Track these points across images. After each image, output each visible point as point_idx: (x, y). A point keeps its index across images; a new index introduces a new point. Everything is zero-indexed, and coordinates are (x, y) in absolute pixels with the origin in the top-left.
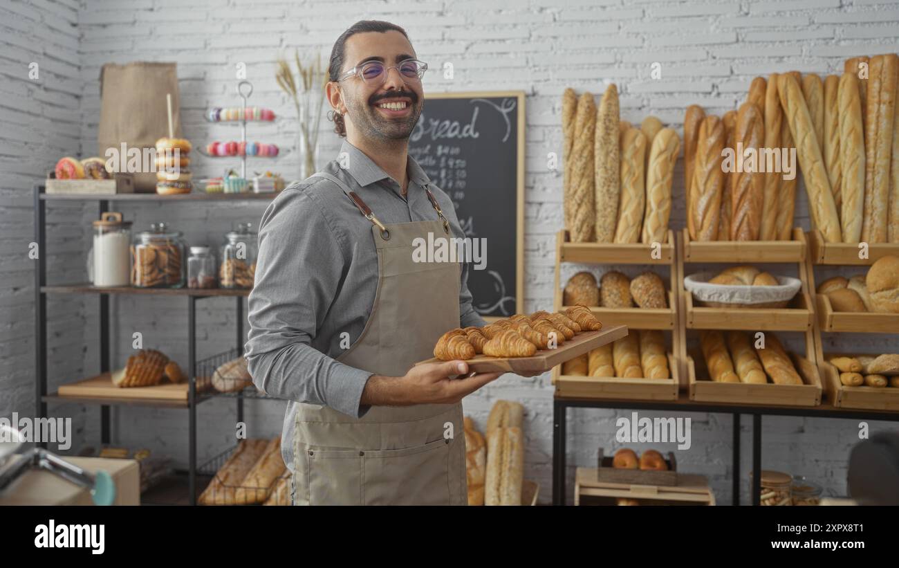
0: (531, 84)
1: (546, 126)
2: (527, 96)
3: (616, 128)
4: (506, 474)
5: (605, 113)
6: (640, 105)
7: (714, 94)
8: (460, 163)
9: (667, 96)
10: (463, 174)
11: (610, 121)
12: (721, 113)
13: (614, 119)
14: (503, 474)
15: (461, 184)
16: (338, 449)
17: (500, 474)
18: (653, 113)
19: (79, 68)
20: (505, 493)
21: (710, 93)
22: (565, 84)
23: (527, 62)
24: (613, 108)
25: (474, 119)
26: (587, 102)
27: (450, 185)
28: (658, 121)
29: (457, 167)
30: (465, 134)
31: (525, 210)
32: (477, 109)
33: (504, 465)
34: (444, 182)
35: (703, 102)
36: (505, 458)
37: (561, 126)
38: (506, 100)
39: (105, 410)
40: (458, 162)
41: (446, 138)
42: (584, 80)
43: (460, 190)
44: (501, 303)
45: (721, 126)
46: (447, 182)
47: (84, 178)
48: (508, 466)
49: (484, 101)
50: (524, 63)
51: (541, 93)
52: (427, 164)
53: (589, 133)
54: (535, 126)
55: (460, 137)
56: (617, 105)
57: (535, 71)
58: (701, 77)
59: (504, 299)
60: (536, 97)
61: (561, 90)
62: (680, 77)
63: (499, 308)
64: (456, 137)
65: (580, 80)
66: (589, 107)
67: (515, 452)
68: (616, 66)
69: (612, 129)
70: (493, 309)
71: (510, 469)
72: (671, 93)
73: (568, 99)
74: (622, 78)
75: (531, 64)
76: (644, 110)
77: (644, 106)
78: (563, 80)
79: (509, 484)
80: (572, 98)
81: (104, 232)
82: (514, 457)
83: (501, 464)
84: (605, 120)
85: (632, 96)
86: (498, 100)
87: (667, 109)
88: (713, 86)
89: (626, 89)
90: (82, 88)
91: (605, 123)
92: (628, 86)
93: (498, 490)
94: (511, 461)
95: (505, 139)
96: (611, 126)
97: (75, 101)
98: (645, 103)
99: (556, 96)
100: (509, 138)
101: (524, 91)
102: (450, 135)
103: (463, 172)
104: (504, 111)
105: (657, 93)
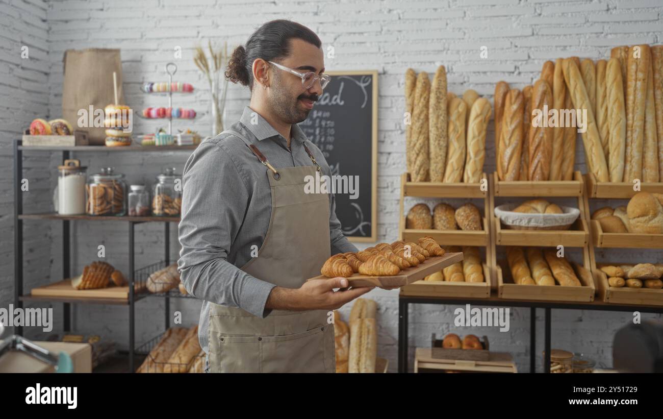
0: (383, 65)
1: (393, 96)
2: (379, 74)
3: (444, 98)
4: (364, 353)
5: (437, 87)
6: (462, 81)
7: (516, 72)
8: (330, 124)
9: (482, 75)
10: (332, 131)
11: (440, 93)
12: (521, 87)
13: (443, 91)
14: (362, 353)
15: (330, 139)
16: (242, 336)
17: (360, 353)
18: (471, 87)
19: (48, 52)
20: (363, 367)
21: (513, 73)
22: (407, 66)
23: (380, 49)
24: (442, 83)
25: (340, 91)
26: (423, 79)
27: (323, 139)
28: (475, 93)
29: (328, 126)
30: (333, 102)
31: (378, 159)
32: (342, 84)
33: (363, 345)
34: (318, 137)
35: (508, 79)
36: (363, 342)
37: (404, 96)
38: (363, 77)
39: (67, 306)
40: (328, 122)
41: (320, 105)
42: (421, 63)
43: (330, 143)
44: (360, 227)
45: (521, 97)
46: (321, 138)
47: (51, 134)
48: (365, 347)
49: (349, 78)
50: (377, 50)
51: (390, 72)
52: (305, 124)
53: (425, 102)
54: (385, 96)
55: (330, 104)
56: (445, 81)
57: (385, 56)
58: (506, 61)
59: (362, 224)
60: (386, 75)
61: (404, 70)
62: (491, 61)
63: (359, 230)
64: (327, 104)
65: (418, 62)
66: (424, 82)
67: (370, 337)
68: (445, 52)
69: (441, 99)
70: (354, 231)
71: (367, 349)
72: (485, 73)
73: (409, 76)
74: (449, 61)
75: (382, 51)
76: (465, 85)
77: (465, 82)
78: (406, 63)
79: (366, 360)
80: (412, 75)
81: (66, 175)
82: (369, 340)
83: (360, 345)
84: (436, 92)
85: (456, 75)
86: (358, 77)
87: (482, 84)
88: (516, 68)
89: (452, 69)
90: (50, 68)
91: (436, 94)
92: (453, 67)
93: (358, 364)
94: (368, 343)
95: (363, 106)
96: (441, 96)
97: (44, 78)
98: (466, 79)
99: (401, 74)
100: (366, 106)
101: (377, 71)
102: (323, 103)
103: (333, 130)
104: (363, 85)
105: (474, 73)
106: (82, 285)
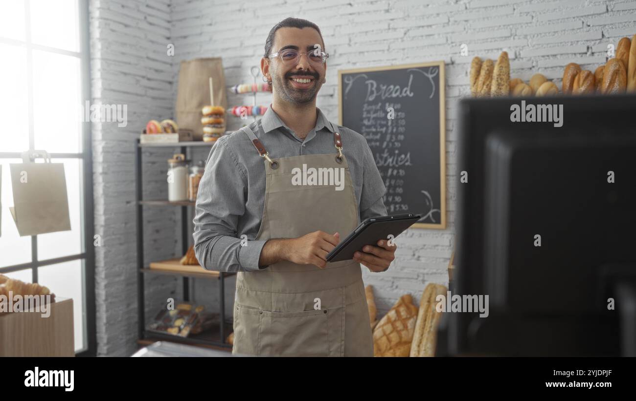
0: (450, 55)
1: (461, 86)
2: (447, 65)
3: (506, 84)
4: (426, 335)
5: (498, 73)
6: (531, 66)
7: (589, 53)
8: (401, 115)
9: (551, 58)
10: (403, 122)
11: (501, 79)
12: (593, 69)
13: (504, 77)
14: (424, 336)
15: (401, 129)
16: (249, 307)
17: (422, 335)
18: (540, 72)
19: (171, 65)
20: (423, 349)
21: (586, 53)
22: (474, 54)
23: (447, 40)
24: (504, 69)
25: (410, 84)
26: (487, 66)
27: (395, 130)
28: (543, 76)
29: (399, 117)
30: (404, 95)
31: (446, 147)
32: (412, 76)
33: (425, 329)
34: (390, 129)
35: (579, 61)
36: (427, 324)
37: (469, 85)
38: (431, 68)
39: (186, 280)
40: (399, 114)
41: (392, 98)
42: (488, 50)
43: (401, 134)
44: (430, 214)
45: (590, 78)
46: (393, 129)
47: (161, 133)
48: (428, 330)
49: (417, 70)
50: (444, 41)
51: (457, 62)
52: (379, 116)
53: (487, 89)
54: (453, 86)
55: (401, 96)
56: (508, 66)
57: (453, 46)
58: (578, 42)
59: (432, 211)
60: (454, 65)
61: (470, 59)
62: (561, 43)
63: (429, 216)
64: (398, 96)
65: (485, 50)
66: (488, 70)
67: (434, 321)
68: (512, 38)
69: (503, 85)
70: (425, 218)
71: (429, 332)
72: (555, 56)
73: (474, 64)
74: (517, 47)
75: (449, 42)
76: (533, 69)
77: (533, 67)
78: (472, 51)
79: (426, 344)
80: (477, 64)
81: (174, 167)
82: (433, 324)
83: (423, 328)
84: (497, 78)
85: (524, 59)
86: (426, 69)
87: (552, 68)
88: (588, 48)
89: (520, 54)
90: (173, 77)
91: (497, 81)
92: (521, 52)
93: (419, 346)
94: (431, 327)
95: (431, 97)
96: (502, 83)
97: (168, 86)
98: (534, 64)
99: (468, 63)
100: (434, 96)
101: (444, 62)
102: (394, 95)
103: (403, 121)
104: (430, 76)
105: (543, 56)
106: (186, 262)
